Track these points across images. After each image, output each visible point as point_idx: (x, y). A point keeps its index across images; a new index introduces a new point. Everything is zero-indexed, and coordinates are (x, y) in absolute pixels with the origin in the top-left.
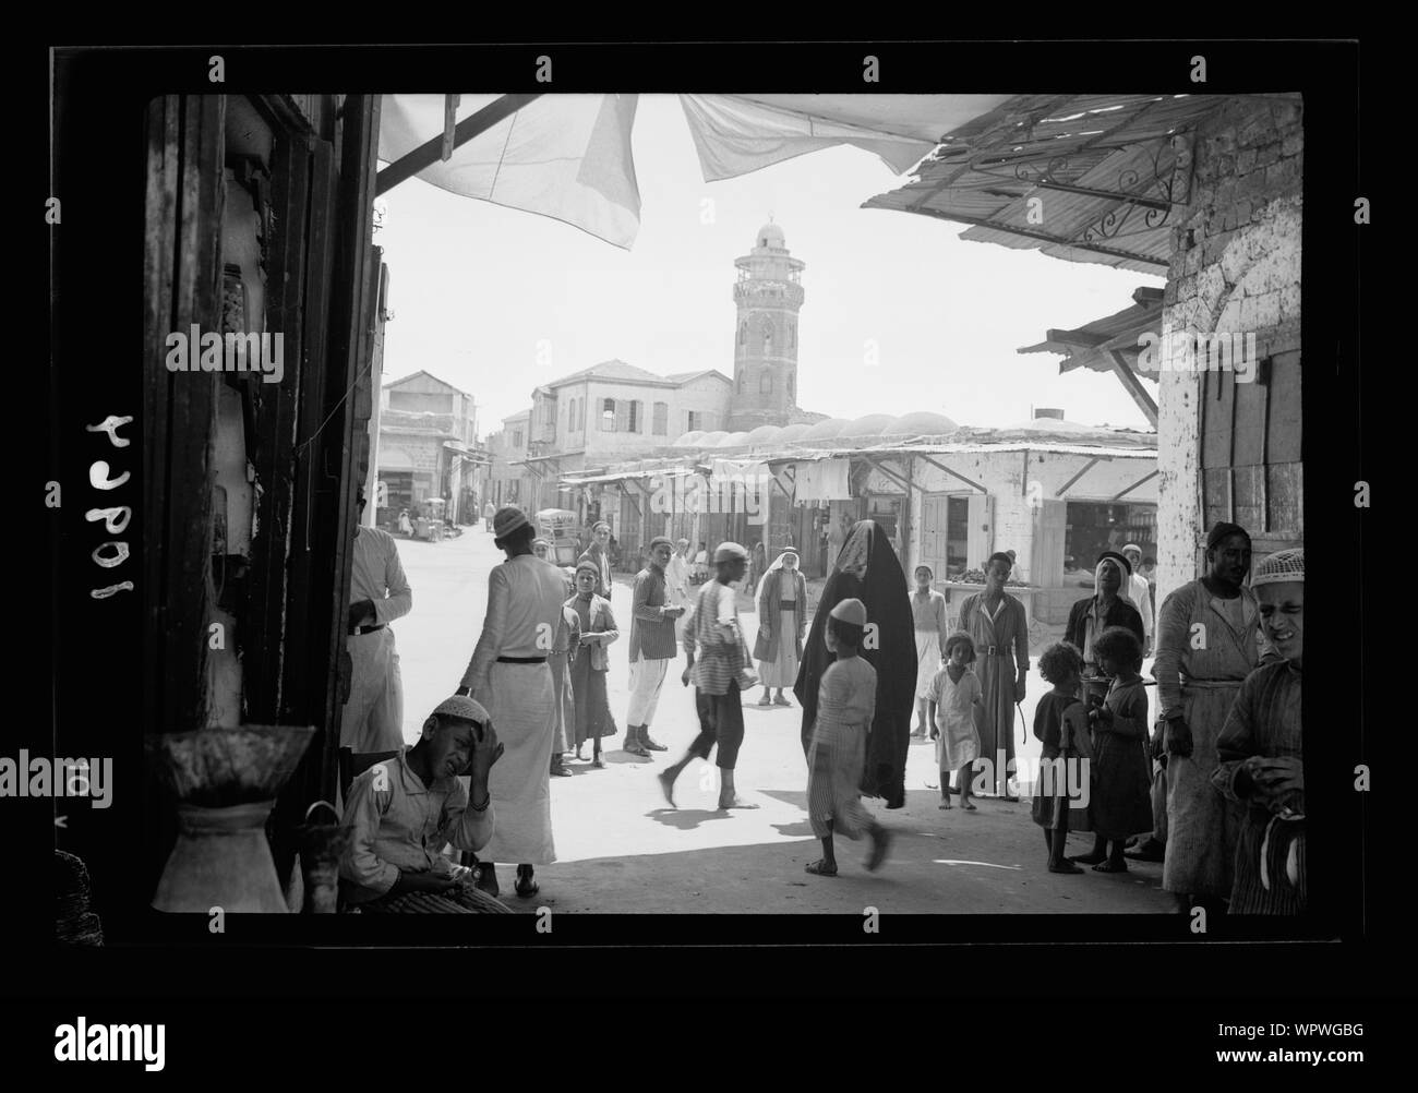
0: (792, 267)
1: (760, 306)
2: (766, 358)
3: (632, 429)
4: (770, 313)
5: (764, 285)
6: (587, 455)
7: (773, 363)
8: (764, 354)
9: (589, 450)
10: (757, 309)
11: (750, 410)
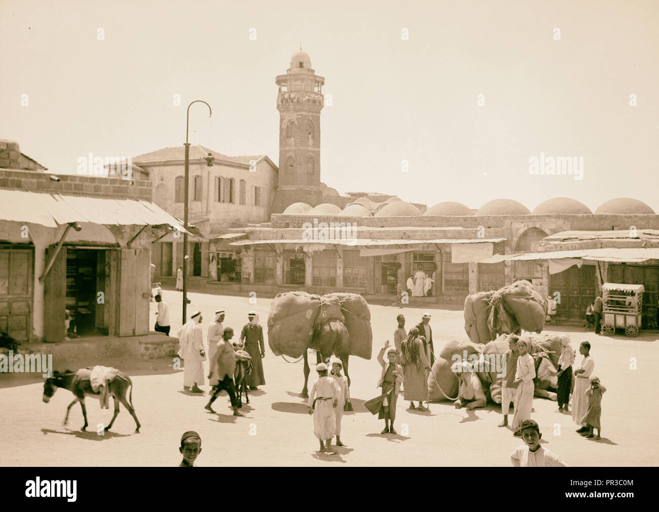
0: (317, 82)
1: (305, 111)
2: (310, 149)
3: (231, 201)
4: (312, 116)
5: (309, 96)
6: (211, 221)
7: (314, 152)
8: (309, 146)
9: (212, 217)
10: (304, 113)
11: (302, 186)
